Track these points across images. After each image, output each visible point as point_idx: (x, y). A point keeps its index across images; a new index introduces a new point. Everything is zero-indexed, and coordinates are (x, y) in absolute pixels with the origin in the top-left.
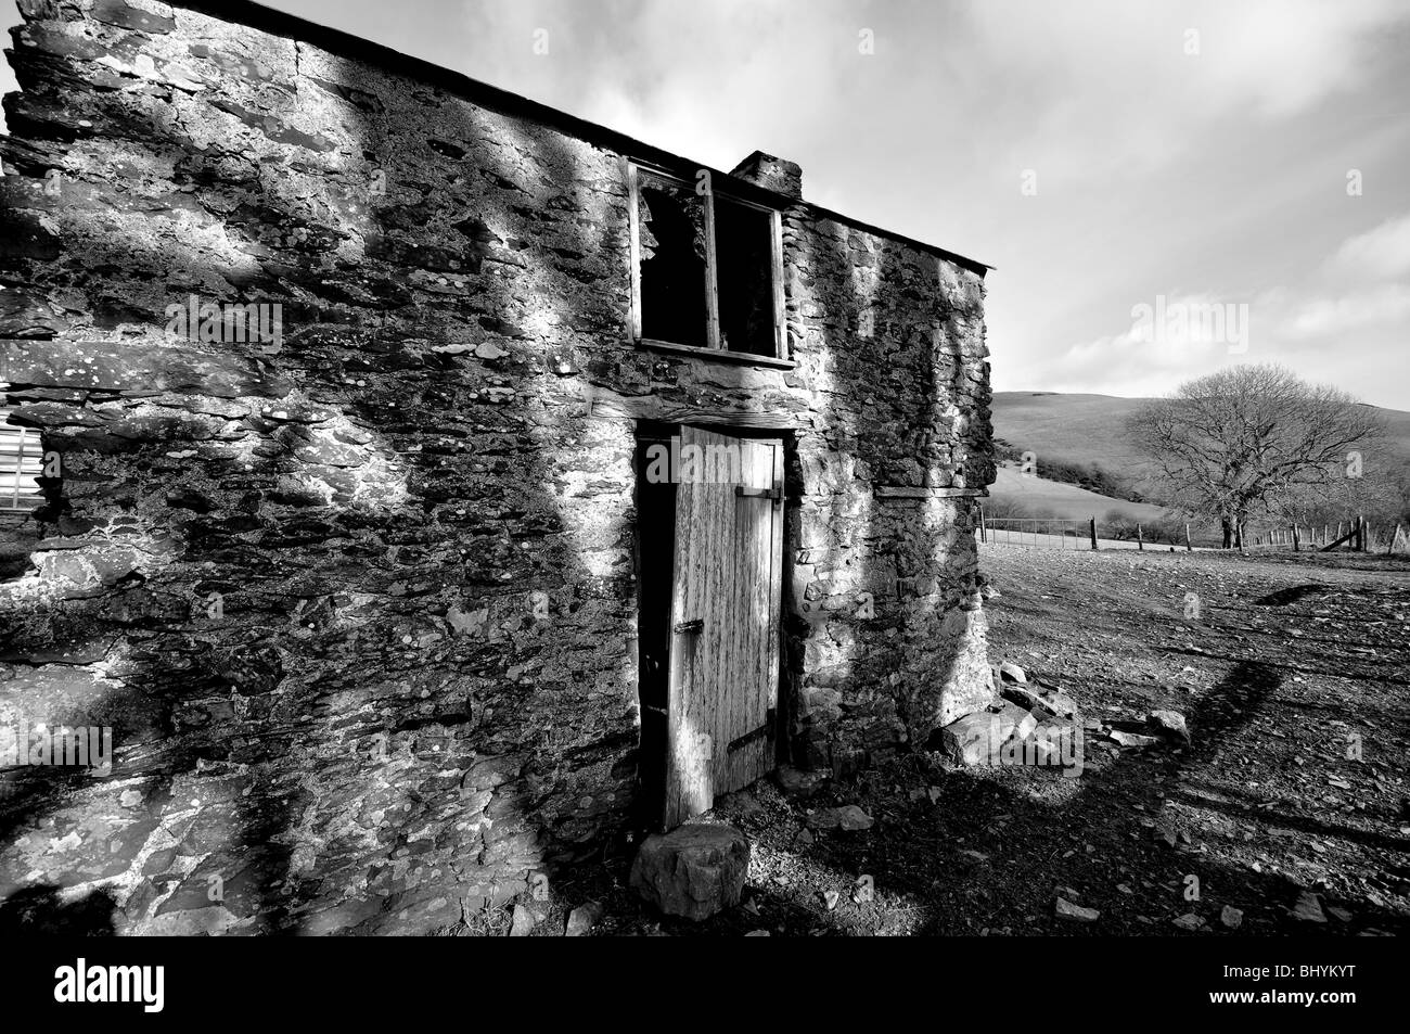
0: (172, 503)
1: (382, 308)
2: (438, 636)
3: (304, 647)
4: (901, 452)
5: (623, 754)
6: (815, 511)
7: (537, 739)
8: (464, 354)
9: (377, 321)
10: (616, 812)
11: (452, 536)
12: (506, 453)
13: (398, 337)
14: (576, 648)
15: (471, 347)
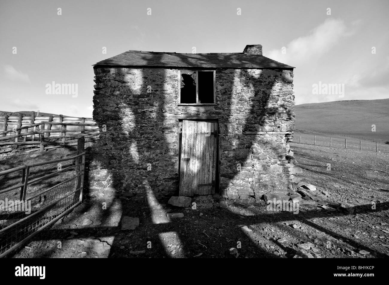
0: (110, 134)
1: (135, 105)
2: (143, 156)
3: (124, 155)
4: (254, 123)
5: (174, 181)
6: (223, 137)
7: (159, 175)
8: (147, 111)
9: (134, 107)
10: (173, 191)
11: (144, 140)
12: (153, 126)
13: (137, 109)
14: (165, 161)
15: (147, 109)
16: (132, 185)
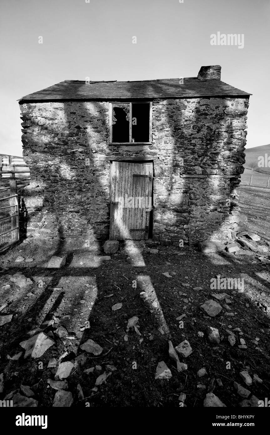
0: (41, 176)
1: (64, 145)
2: (74, 199)
3: (57, 198)
4: (194, 164)
5: (106, 225)
6: (158, 181)
7: (90, 219)
8: (76, 151)
9: (63, 147)
10: (105, 235)
11: (75, 183)
12: (84, 168)
13: (66, 149)
14: (97, 204)
15: (77, 150)
16: (65, 227)
